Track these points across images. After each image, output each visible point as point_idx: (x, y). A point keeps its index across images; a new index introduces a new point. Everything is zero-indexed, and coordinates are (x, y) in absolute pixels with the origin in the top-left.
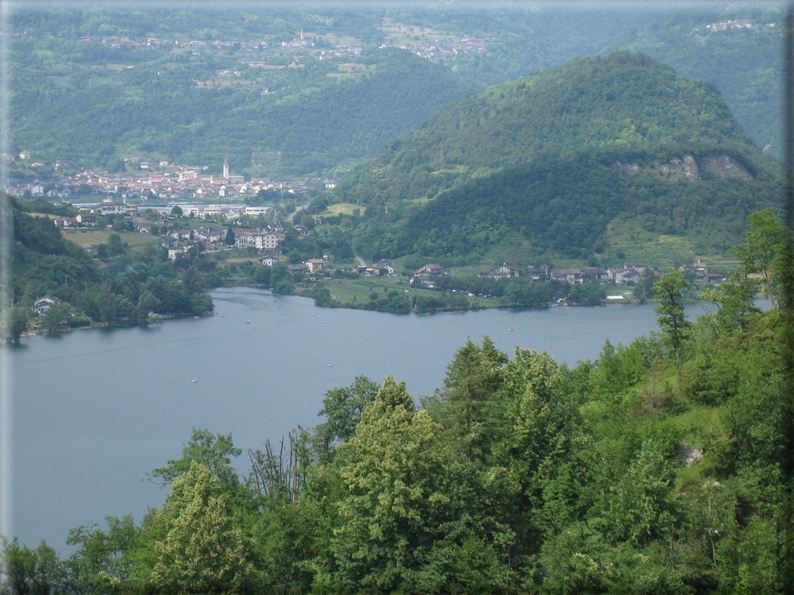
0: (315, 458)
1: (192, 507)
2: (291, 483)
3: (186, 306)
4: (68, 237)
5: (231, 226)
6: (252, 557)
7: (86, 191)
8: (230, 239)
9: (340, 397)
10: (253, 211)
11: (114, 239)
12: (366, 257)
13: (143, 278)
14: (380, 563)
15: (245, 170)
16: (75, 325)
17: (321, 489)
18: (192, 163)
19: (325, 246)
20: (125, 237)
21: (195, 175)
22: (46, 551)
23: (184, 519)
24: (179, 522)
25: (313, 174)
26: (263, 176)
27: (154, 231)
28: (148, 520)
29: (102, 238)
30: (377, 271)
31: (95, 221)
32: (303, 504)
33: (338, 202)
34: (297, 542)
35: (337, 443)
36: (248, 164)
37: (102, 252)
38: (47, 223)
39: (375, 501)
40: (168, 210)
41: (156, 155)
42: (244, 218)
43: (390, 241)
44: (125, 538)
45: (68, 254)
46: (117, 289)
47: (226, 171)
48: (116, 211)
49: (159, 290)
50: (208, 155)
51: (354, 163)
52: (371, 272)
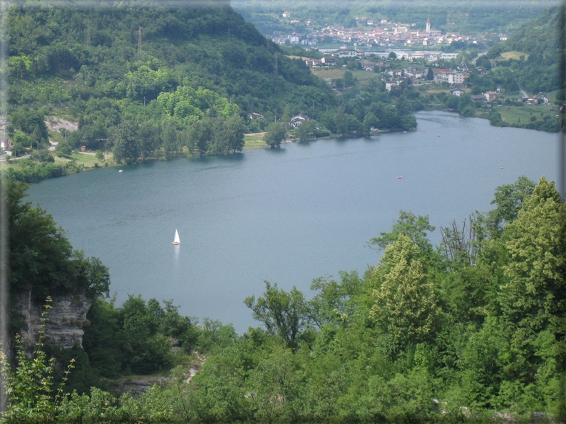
0: (488, 234)
1: (399, 266)
2: (470, 251)
3: (397, 124)
4: (314, 73)
5: (431, 67)
6: (440, 303)
7: (328, 41)
8: (430, 77)
9: (507, 192)
10: (448, 57)
11: (348, 75)
12: (528, 91)
13: (368, 103)
14: (533, 310)
15: (442, 27)
16: (318, 135)
17: (492, 257)
18: (404, 22)
19: (498, 82)
20: (355, 74)
21: (406, 30)
22: (297, 293)
23: (393, 274)
24: (390, 276)
25: (491, 30)
26: (455, 31)
27: (376, 70)
28: (368, 274)
29: (339, 74)
30: (536, 101)
31: (335, 62)
32: (477, 267)
33: (509, 50)
34: (473, 294)
35: (504, 224)
36: (444, 22)
37: (339, 84)
38: (301, 63)
39: (530, 266)
40: (386, 55)
41: (378, 15)
42: (440, 62)
43: (546, 79)
44: (352, 287)
45: (315, 85)
46: (349, 111)
47: (428, 27)
48: (349, 55)
49: (378, 112)
50: (416, 15)
51: (521, 22)
52: (532, 102)
